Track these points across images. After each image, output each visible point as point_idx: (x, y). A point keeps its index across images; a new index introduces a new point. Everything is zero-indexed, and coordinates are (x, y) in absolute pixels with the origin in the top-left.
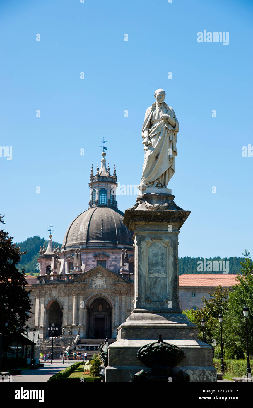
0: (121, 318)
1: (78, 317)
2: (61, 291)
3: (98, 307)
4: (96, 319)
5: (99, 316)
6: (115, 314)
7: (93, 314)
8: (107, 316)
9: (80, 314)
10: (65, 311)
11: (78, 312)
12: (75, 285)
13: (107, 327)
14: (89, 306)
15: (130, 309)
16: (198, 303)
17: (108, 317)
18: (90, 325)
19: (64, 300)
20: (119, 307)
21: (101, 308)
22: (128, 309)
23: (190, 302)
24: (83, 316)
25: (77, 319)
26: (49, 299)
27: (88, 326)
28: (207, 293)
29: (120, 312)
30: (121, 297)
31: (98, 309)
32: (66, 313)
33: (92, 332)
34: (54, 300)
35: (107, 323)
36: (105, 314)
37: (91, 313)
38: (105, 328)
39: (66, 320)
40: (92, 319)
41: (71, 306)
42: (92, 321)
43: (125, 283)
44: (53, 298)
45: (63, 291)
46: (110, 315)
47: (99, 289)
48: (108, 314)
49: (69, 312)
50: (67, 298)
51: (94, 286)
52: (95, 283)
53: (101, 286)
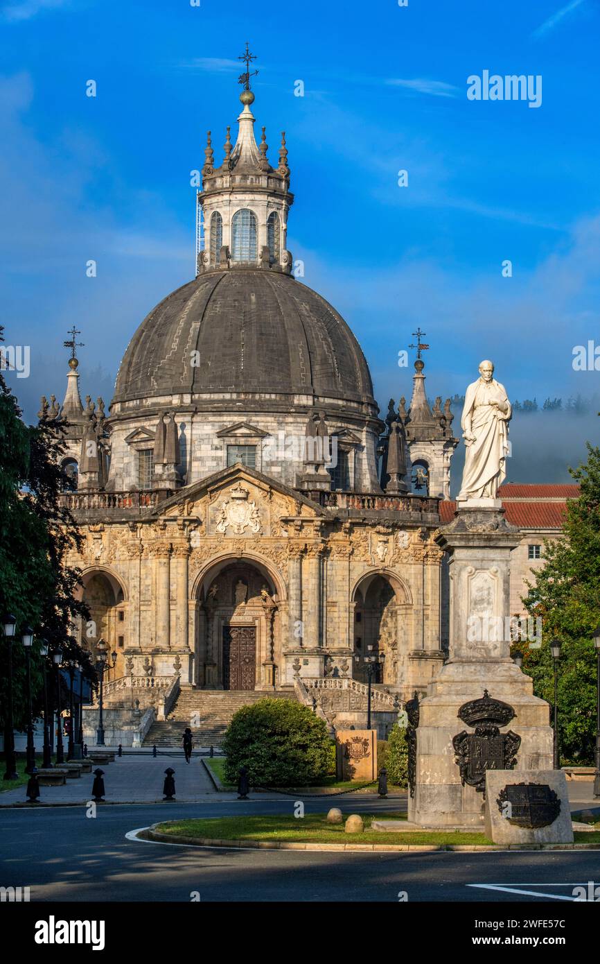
1: (171, 623)
2: (118, 542)
3: (234, 590)
4: (229, 630)
5: (237, 619)
6: (289, 614)
7: (216, 613)
8: (263, 619)
9: (177, 612)
10: (130, 605)
11: (172, 608)
13: (263, 651)
14: (206, 589)
15: (334, 599)
17: (264, 623)
18: (210, 647)
19: (127, 570)
20: (302, 592)
21: (244, 594)
24: (189, 618)
27: (202, 649)
29: (304, 608)
30: (306, 561)
31: (234, 597)
32: (136, 609)
33: (216, 668)
34: (97, 569)
35: (263, 640)
36: (256, 614)
37: (212, 611)
38: (254, 656)
39: (134, 630)
40: (215, 628)
41: (150, 588)
42: (215, 634)
43: (320, 519)
44: (93, 562)
45: (124, 542)
46: (270, 616)
47: (237, 537)
48: (266, 614)
49: (142, 608)
50: (138, 566)
51: (221, 528)
52: (225, 519)
53: (242, 527)
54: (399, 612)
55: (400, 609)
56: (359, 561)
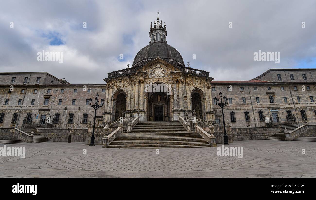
0: (179, 103)
1: (139, 103)
2: (125, 82)
3: (157, 97)
4: (156, 108)
5: (158, 105)
6: (173, 99)
7: (153, 103)
9: (141, 99)
10: (128, 99)
11: (139, 98)
12: (136, 73)
13: (165, 114)
14: (150, 97)
15: (186, 96)
16: (233, 95)
17: (165, 106)
18: (151, 112)
19: (127, 89)
20: (177, 93)
21: (160, 98)
22: (185, 96)
23: (227, 95)
24: (144, 101)
25: (138, 104)
26: (116, 89)
27: (149, 113)
28: (238, 88)
29: (178, 98)
30: (178, 85)
31: (157, 99)
32: (129, 99)
34: (120, 90)
35: (165, 110)
36: (163, 103)
37: (151, 102)
38: (163, 114)
39: (129, 105)
40: (152, 107)
41: (133, 93)
42: (152, 109)
43: (182, 72)
44: (119, 88)
45: (127, 82)
46: (167, 104)
47: (158, 78)
48: (166, 103)
49: (131, 99)
50: (130, 88)
51: (153, 75)
52: (154, 73)
53: (159, 75)
54: (202, 101)
55: (202, 100)
56: (191, 86)
